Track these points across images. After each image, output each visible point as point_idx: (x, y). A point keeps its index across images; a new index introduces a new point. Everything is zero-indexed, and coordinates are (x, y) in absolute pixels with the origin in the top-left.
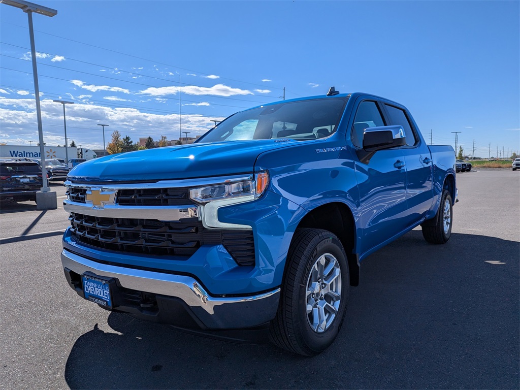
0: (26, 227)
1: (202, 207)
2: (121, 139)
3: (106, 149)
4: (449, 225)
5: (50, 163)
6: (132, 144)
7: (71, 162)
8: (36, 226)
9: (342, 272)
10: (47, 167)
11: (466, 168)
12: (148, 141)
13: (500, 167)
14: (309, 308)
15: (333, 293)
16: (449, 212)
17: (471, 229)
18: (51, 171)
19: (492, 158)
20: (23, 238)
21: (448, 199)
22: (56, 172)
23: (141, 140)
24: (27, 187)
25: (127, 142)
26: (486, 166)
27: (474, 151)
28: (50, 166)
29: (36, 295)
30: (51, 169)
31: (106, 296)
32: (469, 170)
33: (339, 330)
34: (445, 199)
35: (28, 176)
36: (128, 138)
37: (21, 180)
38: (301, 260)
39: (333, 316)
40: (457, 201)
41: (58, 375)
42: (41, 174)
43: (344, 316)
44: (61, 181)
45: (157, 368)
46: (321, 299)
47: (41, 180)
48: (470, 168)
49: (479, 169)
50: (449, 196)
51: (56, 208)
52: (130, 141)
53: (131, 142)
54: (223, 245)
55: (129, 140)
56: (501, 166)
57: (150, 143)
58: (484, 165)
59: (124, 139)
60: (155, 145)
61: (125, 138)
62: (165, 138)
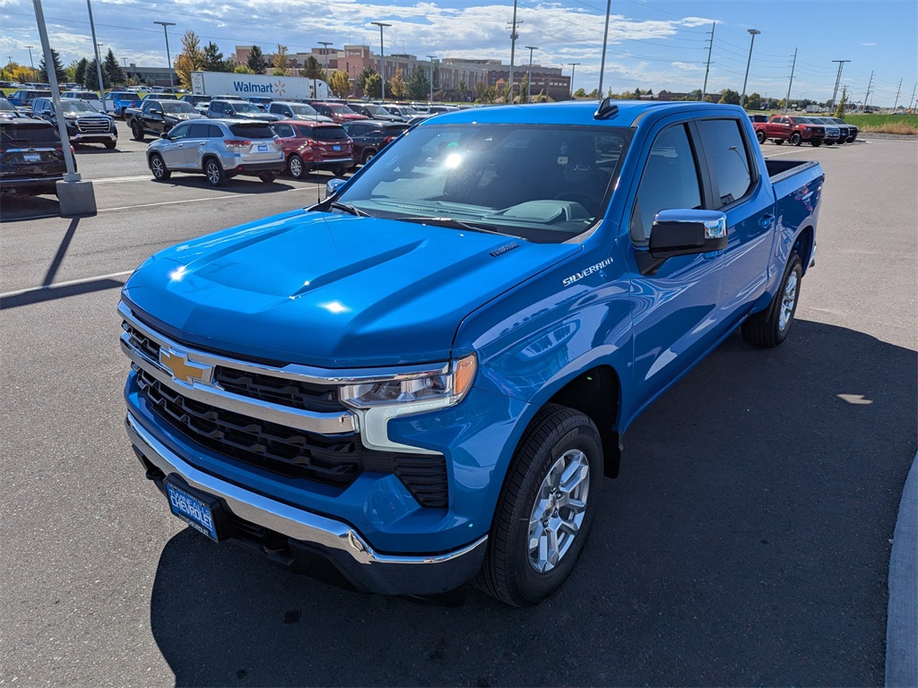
0: (49, 263)
1: (360, 414)
2: (201, 48)
3: (172, 67)
4: (789, 314)
5: (73, 107)
6: (223, 59)
7: (111, 99)
8: (66, 260)
9: (591, 471)
10: (67, 114)
11: (846, 136)
12: (253, 55)
13: (911, 134)
14: (533, 543)
15: (573, 503)
16: (794, 292)
17: (826, 310)
18: (77, 124)
19: (901, 108)
20: (46, 293)
21: (797, 271)
22: (85, 125)
23: (239, 51)
24: (37, 170)
25: (212, 55)
26: (886, 130)
27: (868, 94)
28: (73, 114)
29: (85, 442)
30: (76, 119)
31: (208, 523)
32: (851, 141)
33: (578, 558)
34: (790, 274)
35: (37, 150)
36: (213, 48)
37: (26, 158)
38: (524, 480)
39: (572, 537)
40: (813, 265)
41: (141, 626)
42: (61, 146)
43: (588, 535)
44: (97, 142)
45: (292, 617)
46: (554, 516)
47: (62, 157)
48: (855, 136)
49: (871, 137)
50: (798, 266)
51: (94, 213)
52: (218, 53)
53: (221, 56)
54: (396, 474)
55: (215, 51)
56: (913, 131)
57: (256, 61)
58: (882, 129)
59: (205, 48)
60: (266, 61)
61: (208, 47)
62: (285, 49)
